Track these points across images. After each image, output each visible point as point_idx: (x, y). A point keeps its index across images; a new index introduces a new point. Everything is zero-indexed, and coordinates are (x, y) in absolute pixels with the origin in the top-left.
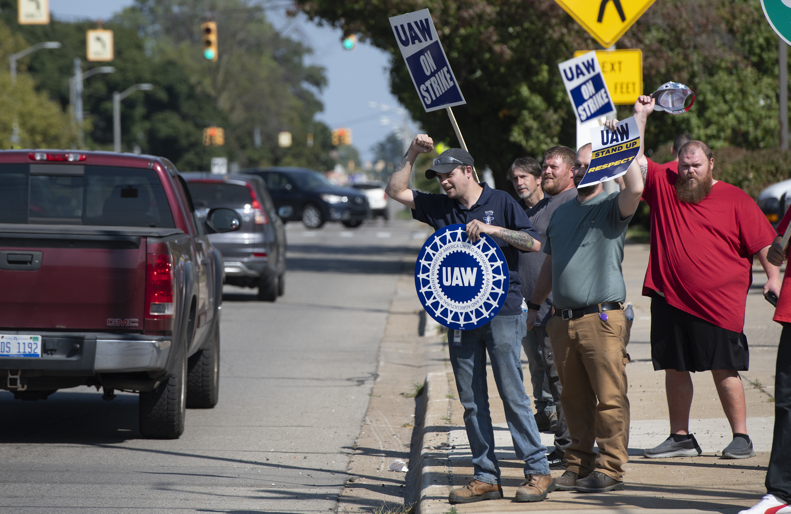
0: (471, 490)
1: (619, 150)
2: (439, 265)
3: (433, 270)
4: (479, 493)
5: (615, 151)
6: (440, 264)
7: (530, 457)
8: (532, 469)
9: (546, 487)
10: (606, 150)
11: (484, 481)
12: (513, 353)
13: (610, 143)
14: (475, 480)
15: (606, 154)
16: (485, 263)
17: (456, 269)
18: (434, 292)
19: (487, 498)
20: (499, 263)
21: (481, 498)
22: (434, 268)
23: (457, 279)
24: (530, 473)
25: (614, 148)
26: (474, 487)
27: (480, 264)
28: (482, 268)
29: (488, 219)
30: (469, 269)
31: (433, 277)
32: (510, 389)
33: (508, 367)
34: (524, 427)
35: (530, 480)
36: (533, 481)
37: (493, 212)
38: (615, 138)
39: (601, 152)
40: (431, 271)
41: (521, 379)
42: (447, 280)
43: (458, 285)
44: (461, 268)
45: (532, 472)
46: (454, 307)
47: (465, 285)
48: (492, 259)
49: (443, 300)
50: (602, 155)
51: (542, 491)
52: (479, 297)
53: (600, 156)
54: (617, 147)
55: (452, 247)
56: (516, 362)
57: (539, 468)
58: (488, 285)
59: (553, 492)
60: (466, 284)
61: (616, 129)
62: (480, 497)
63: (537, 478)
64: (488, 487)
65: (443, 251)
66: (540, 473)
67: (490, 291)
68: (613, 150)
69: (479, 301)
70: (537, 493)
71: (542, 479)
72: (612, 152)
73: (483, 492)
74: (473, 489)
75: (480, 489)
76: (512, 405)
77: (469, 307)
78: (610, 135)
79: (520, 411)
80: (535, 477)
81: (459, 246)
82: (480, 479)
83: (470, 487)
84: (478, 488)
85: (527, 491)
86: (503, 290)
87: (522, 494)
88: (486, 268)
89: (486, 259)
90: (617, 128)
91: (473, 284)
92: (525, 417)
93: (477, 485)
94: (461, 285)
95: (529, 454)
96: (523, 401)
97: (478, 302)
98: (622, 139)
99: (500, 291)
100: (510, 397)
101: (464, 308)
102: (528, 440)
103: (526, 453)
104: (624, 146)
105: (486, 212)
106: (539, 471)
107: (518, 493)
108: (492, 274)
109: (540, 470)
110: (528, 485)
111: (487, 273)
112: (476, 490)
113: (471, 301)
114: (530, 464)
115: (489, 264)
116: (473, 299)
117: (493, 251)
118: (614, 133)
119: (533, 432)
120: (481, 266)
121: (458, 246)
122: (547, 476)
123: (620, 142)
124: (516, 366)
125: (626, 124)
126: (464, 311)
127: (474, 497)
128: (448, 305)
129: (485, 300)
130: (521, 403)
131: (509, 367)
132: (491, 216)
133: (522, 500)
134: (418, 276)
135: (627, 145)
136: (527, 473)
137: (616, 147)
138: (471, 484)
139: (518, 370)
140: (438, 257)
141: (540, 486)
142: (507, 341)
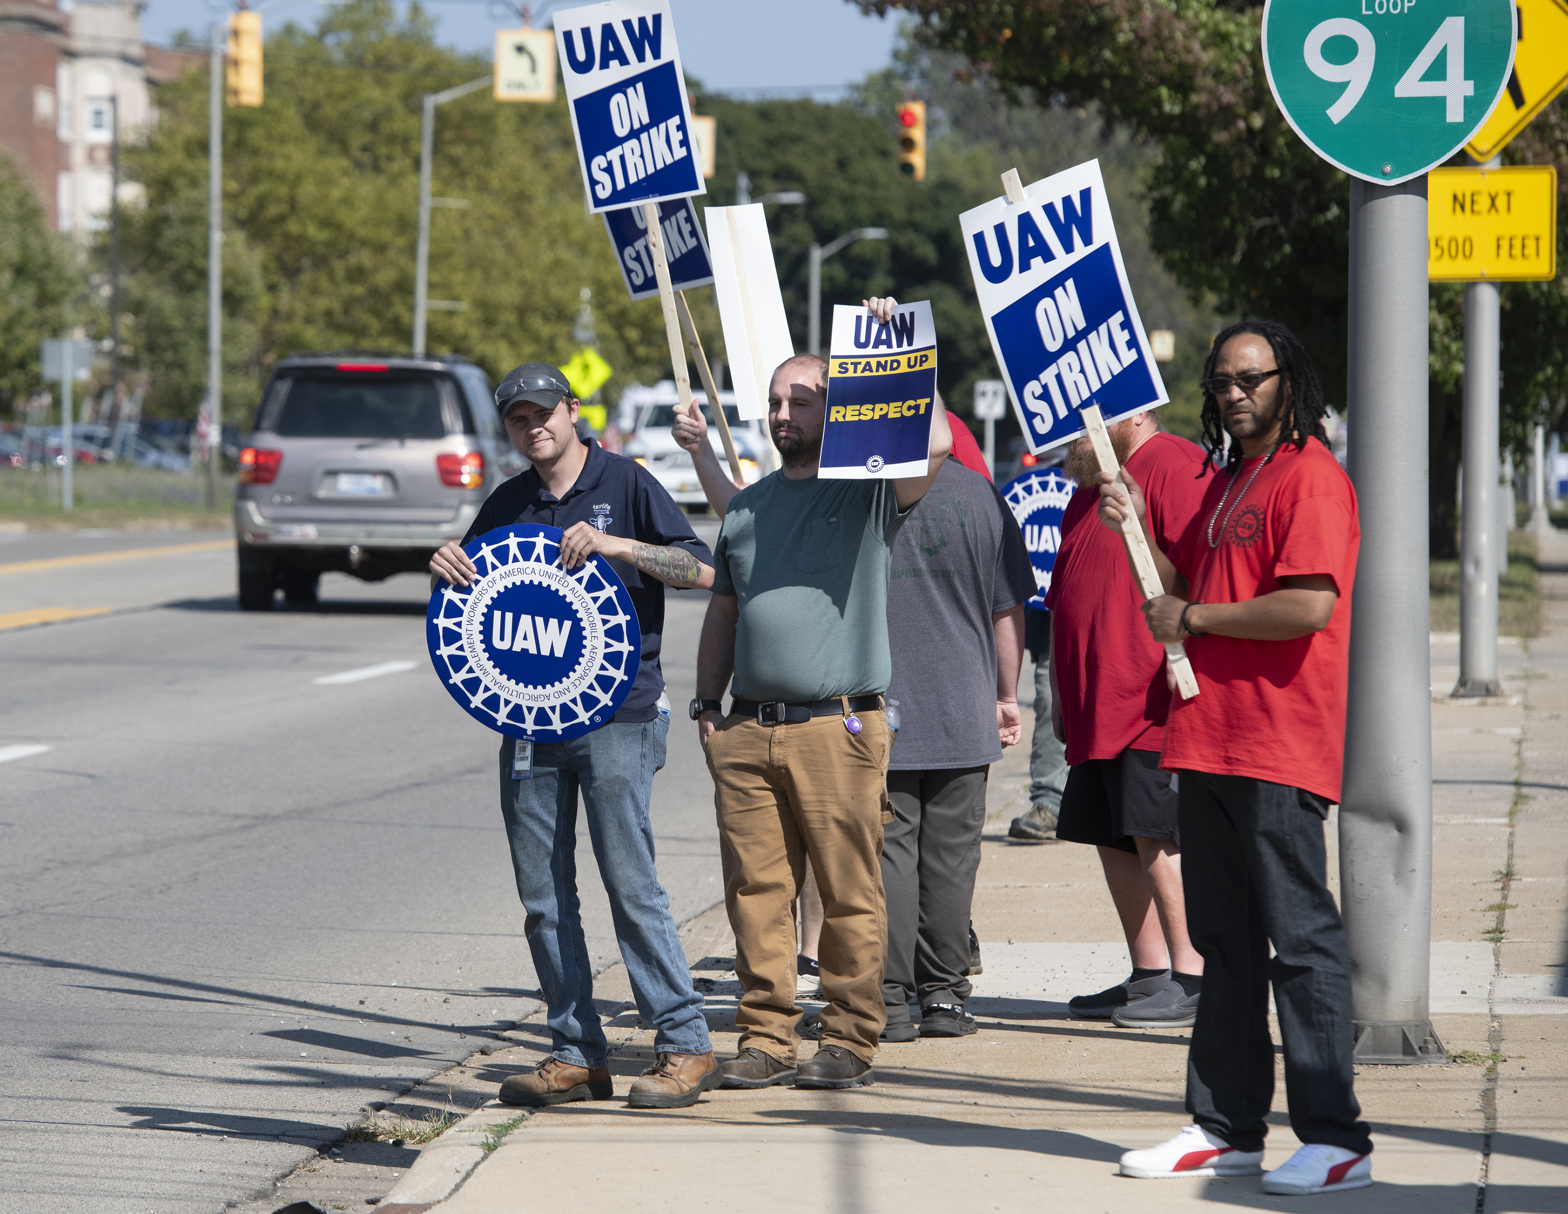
0: (547, 1080)
1: (892, 369)
2: (487, 606)
3: (471, 614)
4: (563, 1086)
5: (885, 369)
6: (490, 603)
7: (666, 1016)
8: (671, 1041)
9: (697, 1079)
10: (864, 361)
11: (572, 1062)
12: (633, 796)
13: (873, 347)
14: (555, 1060)
15: (863, 372)
16: (590, 614)
17: (525, 619)
18: (469, 658)
19: (579, 1096)
20: (621, 619)
21: (567, 1096)
22: (473, 609)
23: (525, 638)
24: (666, 1050)
25: (882, 360)
26: (554, 1074)
27: (579, 615)
28: (582, 624)
29: (600, 522)
30: (553, 622)
31: (469, 627)
32: (625, 872)
33: (620, 825)
34: (654, 953)
35: (663, 1065)
36: (669, 1068)
37: (609, 507)
38: (884, 337)
39: (852, 363)
40: (465, 614)
41: (648, 853)
42: (502, 638)
43: (527, 650)
44: (536, 618)
45: (669, 1048)
46: (515, 694)
47: (543, 653)
48: (607, 608)
49: (490, 678)
50: (855, 371)
51: (686, 1088)
52: (571, 680)
53: (850, 374)
54: (889, 359)
55: (520, 571)
56: (638, 816)
57: (684, 1040)
58: (592, 659)
59: (713, 1091)
60: (545, 652)
61: (889, 318)
62: (565, 1094)
63: (679, 1061)
64: (581, 1074)
65: (498, 578)
66: (688, 1051)
67: (595, 671)
68: (879, 363)
69: (572, 688)
70: (675, 1092)
71: (690, 1062)
72: (877, 370)
73: (571, 1084)
74: (551, 1077)
75: (566, 1079)
76: (628, 907)
77: (548, 697)
78: (875, 327)
79: (646, 918)
80: (674, 1059)
81: (537, 572)
82: (566, 1059)
83: (544, 1073)
84: (560, 1076)
85: (653, 1085)
86: (625, 674)
87: (642, 1091)
88: (593, 624)
89: (594, 608)
90: (893, 317)
91: (559, 653)
92: (656, 931)
93: (559, 1069)
94: (533, 651)
95: (664, 1009)
96: (651, 899)
97: (568, 690)
98: (900, 345)
99: (619, 675)
100: (623, 890)
101: (536, 698)
102: (661, 981)
103: (658, 1008)
104: (903, 359)
105: (596, 507)
106: (684, 1047)
107: (634, 1089)
108: (603, 639)
109: (686, 1043)
110: (657, 1076)
111: (594, 634)
112: (556, 1079)
113: (553, 686)
114: (665, 1032)
115: (598, 617)
116: (557, 683)
117: (609, 591)
118: (884, 325)
119: (672, 963)
120: (581, 620)
121: (533, 571)
122: (701, 1057)
123: (895, 349)
124: (640, 824)
125: (912, 314)
126: (536, 705)
127: (552, 1094)
128: (502, 687)
129: (583, 687)
130: (648, 903)
131: (623, 826)
132: (606, 516)
133: (641, 1104)
134: (435, 621)
135: (909, 359)
136: (661, 1050)
137: (886, 358)
138: (546, 1067)
139: (641, 834)
140: (486, 587)
141: (681, 1077)
142: (621, 773)
